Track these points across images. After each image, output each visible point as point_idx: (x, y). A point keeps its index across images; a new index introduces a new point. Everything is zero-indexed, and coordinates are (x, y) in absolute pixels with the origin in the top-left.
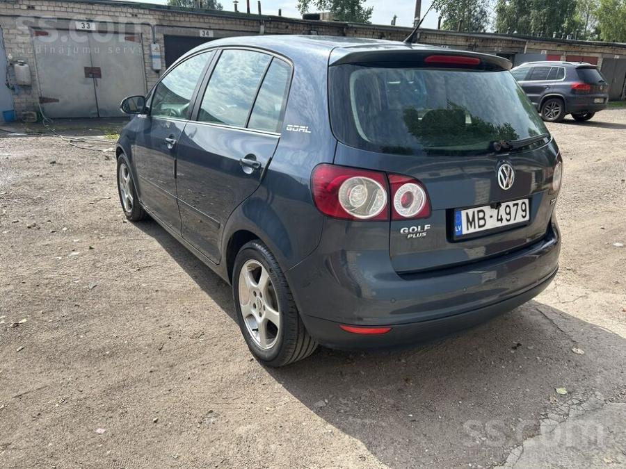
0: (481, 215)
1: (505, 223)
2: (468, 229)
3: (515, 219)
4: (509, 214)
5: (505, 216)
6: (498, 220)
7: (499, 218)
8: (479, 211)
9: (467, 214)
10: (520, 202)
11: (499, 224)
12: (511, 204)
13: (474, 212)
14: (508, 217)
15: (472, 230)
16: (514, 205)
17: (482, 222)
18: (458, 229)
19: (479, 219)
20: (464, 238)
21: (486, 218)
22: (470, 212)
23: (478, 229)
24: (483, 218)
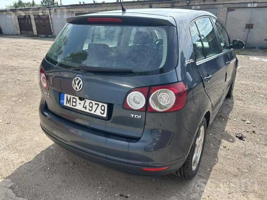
0: (74, 100)
1: (87, 111)
2: (66, 104)
3: (95, 112)
4: (92, 107)
5: (88, 107)
6: (84, 107)
7: (85, 106)
8: (73, 98)
9: (67, 96)
10: (101, 104)
11: (84, 110)
12: (94, 102)
13: (71, 97)
14: (91, 109)
15: (68, 105)
16: (96, 104)
17: (74, 104)
18: (62, 101)
19: (73, 102)
20: (64, 107)
21: (77, 102)
22: (69, 96)
23: (71, 106)
24: (75, 102)
